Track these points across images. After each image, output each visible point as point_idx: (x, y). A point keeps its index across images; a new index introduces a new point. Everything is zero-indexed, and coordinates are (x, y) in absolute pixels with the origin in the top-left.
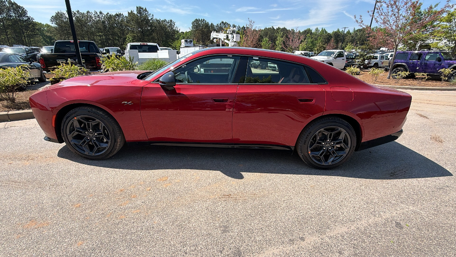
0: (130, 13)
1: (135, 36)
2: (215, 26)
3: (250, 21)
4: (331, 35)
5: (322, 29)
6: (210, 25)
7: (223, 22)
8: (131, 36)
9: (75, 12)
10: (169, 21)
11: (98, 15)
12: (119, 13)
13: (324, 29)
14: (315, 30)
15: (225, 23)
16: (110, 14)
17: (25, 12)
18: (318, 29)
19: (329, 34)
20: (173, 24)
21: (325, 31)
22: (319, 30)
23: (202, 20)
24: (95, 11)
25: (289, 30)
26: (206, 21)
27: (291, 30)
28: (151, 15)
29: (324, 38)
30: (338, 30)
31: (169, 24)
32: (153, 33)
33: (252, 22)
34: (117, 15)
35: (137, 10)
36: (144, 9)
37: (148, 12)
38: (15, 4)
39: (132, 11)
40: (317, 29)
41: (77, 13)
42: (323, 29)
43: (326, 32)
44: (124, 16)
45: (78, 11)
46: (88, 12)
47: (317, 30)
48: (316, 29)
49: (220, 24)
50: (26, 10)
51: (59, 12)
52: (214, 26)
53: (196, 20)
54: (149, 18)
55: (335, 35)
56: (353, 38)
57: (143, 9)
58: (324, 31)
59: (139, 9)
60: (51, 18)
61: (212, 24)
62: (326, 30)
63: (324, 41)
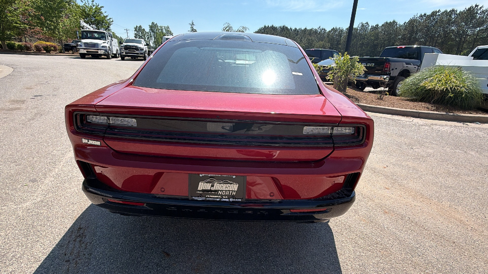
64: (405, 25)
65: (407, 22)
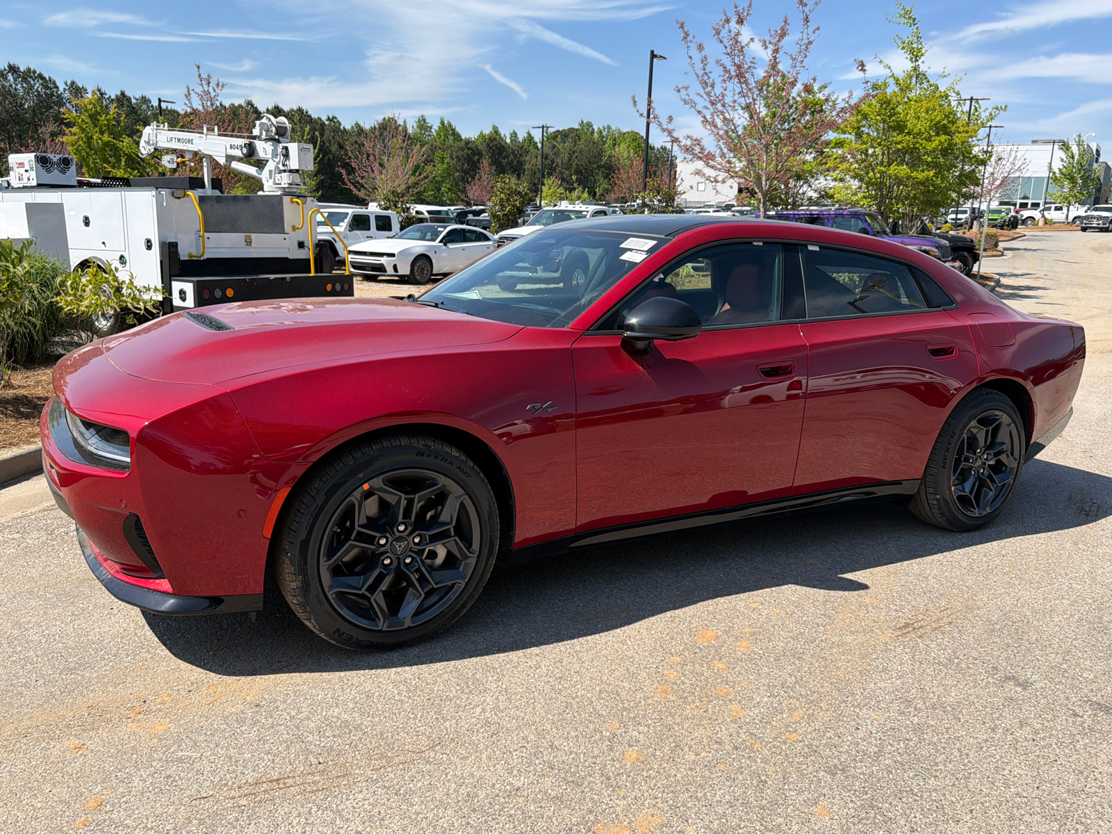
4: (476, 146)
5: (442, 123)
13: (450, 125)
14: (415, 125)
18: (427, 121)
19: (468, 142)
21: (454, 130)
22: (431, 127)
25: (320, 119)
27: (329, 119)
29: (457, 157)
30: (496, 131)
33: (213, 84)
40: (424, 120)
42: (446, 122)
43: (457, 136)
47: (423, 124)
48: (419, 121)
55: (491, 148)
56: (548, 162)
58: (448, 131)
62: (457, 130)
63: (458, 168)
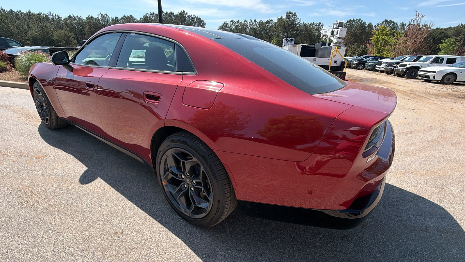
0: (279, 19)
1: (279, 41)
2: (374, 26)
3: (417, 14)
6: (367, 25)
7: (386, 21)
8: (275, 40)
9: (236, 21)
10: (317, 24)
11: (252, 23)
12: (270, 20)
15: (389, 22)
16: (262, 22)
17: (204, 25)
20: (321, 27)
23: (357, 20)
24: (251, 20)
26: (362, 21)
28: (299, 19)
31: (317, 27)
32: (298, 37)
34: (268, 21)
35: (286, 16)
36: (294, 13)
37: (296, 16)
38: (200, 19)
39: (281, 17)
41: (237, 22)
44: (274, 22)
45: (238, 21)
46: (245, 21)
49: (381, 23)
50: (205, 23)
51: (225, 23)
52: (372, 25)
53: (350, 20)
54: (297, 23)
57: (292, 13)
59: (289, 15)
60: (219, 28)
61: (370, 24)
64: (141, 20)
65: (142, 18)
